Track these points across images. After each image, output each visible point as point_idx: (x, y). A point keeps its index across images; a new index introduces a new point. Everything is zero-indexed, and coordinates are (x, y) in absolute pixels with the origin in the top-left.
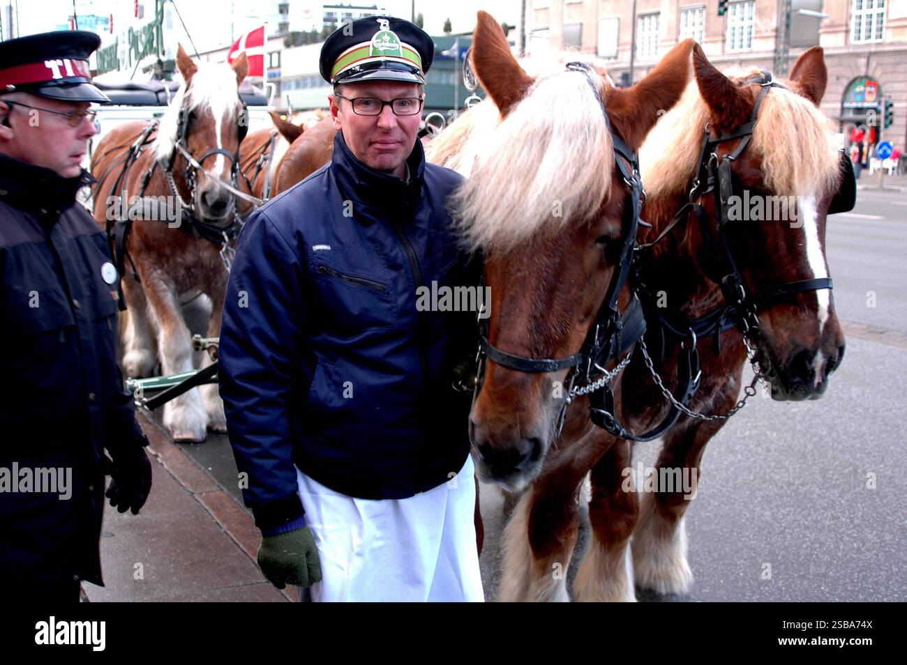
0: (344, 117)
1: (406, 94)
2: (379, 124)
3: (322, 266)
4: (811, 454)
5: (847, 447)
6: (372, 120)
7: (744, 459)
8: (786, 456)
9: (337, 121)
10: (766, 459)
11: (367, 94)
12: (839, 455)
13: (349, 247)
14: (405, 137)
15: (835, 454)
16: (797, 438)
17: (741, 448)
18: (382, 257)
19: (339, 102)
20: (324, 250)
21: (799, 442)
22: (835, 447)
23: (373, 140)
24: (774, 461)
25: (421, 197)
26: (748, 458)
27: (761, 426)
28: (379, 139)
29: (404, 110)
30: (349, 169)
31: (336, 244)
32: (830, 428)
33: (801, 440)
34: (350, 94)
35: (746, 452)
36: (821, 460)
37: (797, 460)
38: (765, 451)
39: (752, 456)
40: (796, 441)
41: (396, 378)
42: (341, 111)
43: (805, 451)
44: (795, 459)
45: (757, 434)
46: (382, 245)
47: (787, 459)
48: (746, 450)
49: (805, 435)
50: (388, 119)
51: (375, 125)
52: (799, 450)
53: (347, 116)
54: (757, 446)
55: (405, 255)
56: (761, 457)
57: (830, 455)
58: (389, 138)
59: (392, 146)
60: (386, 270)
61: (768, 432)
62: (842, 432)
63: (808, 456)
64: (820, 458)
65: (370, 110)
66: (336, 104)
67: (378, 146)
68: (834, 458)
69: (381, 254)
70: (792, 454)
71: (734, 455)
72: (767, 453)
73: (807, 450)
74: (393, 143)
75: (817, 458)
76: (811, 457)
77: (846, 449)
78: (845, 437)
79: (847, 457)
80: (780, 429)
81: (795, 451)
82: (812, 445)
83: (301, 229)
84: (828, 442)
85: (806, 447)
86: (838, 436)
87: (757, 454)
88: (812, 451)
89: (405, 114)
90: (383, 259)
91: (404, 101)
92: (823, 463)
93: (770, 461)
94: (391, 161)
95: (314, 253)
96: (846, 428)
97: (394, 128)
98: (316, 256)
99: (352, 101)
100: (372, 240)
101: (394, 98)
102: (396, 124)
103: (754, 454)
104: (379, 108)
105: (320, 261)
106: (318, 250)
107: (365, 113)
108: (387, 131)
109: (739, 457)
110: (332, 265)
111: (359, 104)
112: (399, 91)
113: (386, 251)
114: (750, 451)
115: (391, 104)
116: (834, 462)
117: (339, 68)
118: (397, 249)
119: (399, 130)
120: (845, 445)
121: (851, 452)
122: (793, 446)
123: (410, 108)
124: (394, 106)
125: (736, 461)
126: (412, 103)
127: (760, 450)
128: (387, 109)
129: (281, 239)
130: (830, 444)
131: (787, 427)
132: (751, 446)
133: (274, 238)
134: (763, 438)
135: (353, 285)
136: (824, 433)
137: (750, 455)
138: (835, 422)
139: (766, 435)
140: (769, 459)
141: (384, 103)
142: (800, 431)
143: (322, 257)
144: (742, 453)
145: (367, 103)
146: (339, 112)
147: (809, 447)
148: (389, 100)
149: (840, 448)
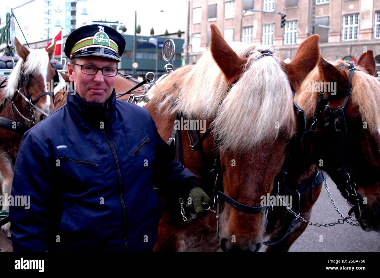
0: (76, 74)
1: (110, 66)
2: (95, 80)
3: (62, 156)
4: (336, 244)
5: (354, 240)
6: (91, 77)
7: (303, 247)
8: (324, 245)
9: (71, 77)
10: (314, 247)
11: (90, 63)
12: (350, 245)
13: (76, 146)
14: (108, 87)
15: (348, 244)
16: (328, 236)
17: (301, 241)
18: (95, 148)
19: (74, 67)
20: (63, 148)
21: (330, 238)
22: (348, 240)
23: (90, 88)
24: (318, 248)
25: (116, 117)
26: (305, 247)
27: (310, 230)
28: (94, 87)
29: (108, 73)
30: (76, 104)
31: (70, 145)
32: (344, 230)
33: (330, 237)
34: (80, 62)
35: (304, 244)
36: (342, 247)
37: (329, 247)
38: (313, 243)
39: (307, 245)
40: (328, 237)
41: (107, 212)
42: (75, 71)
43: (333, 243)
44: (328, 247)
45: (308, 234)
46: (96, 143)
47: (324, 247)
48: (304, 242)
49: (333, 234)
50: (100, 77)
51: (93, 80)
52: (330, 242)
53: (78, 74)
54: (309, 240)
55: (108, 147)
56: (312, 246)
57: (345, 245)
58: (99, 87)
59: (101, 91)
60: (98, 155)
61: (314, 233)
62: (351, 232)
63: (335, 245)
64: (341, 246)
65: (91, 72)
66: (72, 68)
67: (93, 91)
68: (348, 246)
69: (95, 147)
70: (327, 244)
71: (298, 245)
72: (314, 244)
73: (334, 242)
74: (101, 90)
75: (339, 246)
76: (336, 246)
77: (353, 241)
78: (352, 235)
79: (354, 246)
80: (319, 231)
81: (328, 242)
82: (336, 239)
83: (50, 137)
84: (344, 238)
85: (333, 240)
86: (349, 234)
87: (309, 244)
88: (337, 242)
89: (108, 75)
90: (96, 149)
91: (108, 69)
92: (343, 249)
93: (316, 248)
94: (99, 99)
95: (58, 150)
96: (352, 230)
97: (103, 82)
98: (58, 151)
99: (82, 66)
100: (90, 140)
101: (103, 67)
102: (104, 81)
103: (308, 244)
104: (95, 71)
105: (61, 154)
106: (60, 148)
107: (88, 73)
108: (99, 84)
109: (300, 246)
110: (68, 155)
111: (85, 68)
112: (106, 64)
113: (98, 145)
114: (306, 243)
115: (102, 69)
116: (348, 248)
117: (75, 50)
118: (104, 144)
119: (105, 83)
120: (353, 239)
121: (356, 243)
122: (327, 240)
123: (111, 73)
124: (103, 71)
125: (299, 248)
126: (113, 71)
127: (311, 243)
128: (100, 72)
129: (39, 144)
130: (345, 238)
131: (323, 230)
132: (306, 240)
133: (36, 144)
134: (312, 236)
135: (79, 165)
136: (342, 233)
137: (306, 245)
138: (347, 227)
139: (313, 235)
140: (315, 247)
141: (98, 69)
142: (330, 232)
143: (62, 152)
144: (302, 244)
145: (89, 68)
146: (73, 72)
147: (335, 240)
148: (101, 67)
149: (350, 240)
